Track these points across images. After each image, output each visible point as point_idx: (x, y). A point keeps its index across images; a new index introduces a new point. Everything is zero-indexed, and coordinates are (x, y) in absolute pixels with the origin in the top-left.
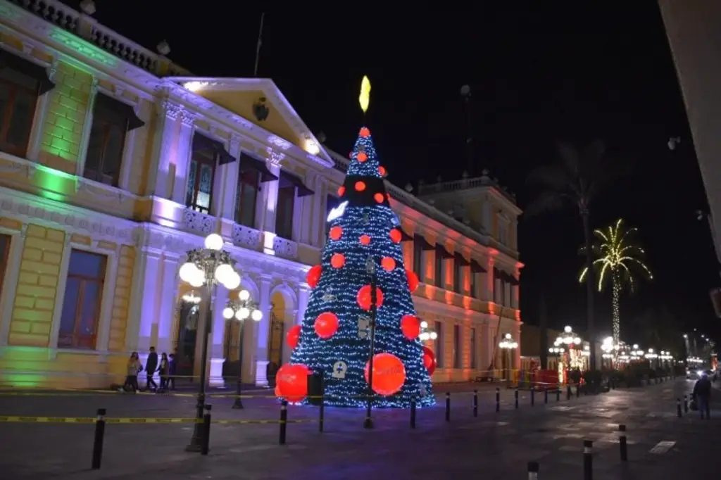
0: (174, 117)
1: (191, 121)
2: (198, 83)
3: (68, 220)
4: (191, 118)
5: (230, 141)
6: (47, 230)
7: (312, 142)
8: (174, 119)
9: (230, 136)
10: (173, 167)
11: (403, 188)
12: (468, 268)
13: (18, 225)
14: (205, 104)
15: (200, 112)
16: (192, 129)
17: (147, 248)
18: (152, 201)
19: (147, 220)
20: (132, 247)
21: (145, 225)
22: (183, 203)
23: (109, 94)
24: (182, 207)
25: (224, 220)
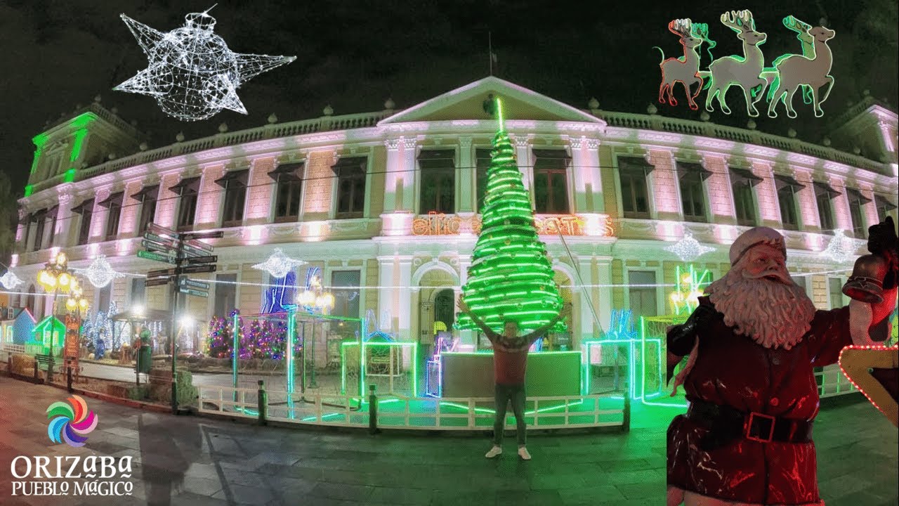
0: (396, 148)
1: (413, 144)
5: (460, 145)
8: (396, 150)
9: (458, 140)
11: (786, 135)
16: (416, 150)
17: (380, 258)
18: (382, 219)
19: (378, 235)
20: (376, 260)
21: (376, 239)
22: (414, 212)
23: (348, 155)
24: (412, 216)
25: (460, 214)
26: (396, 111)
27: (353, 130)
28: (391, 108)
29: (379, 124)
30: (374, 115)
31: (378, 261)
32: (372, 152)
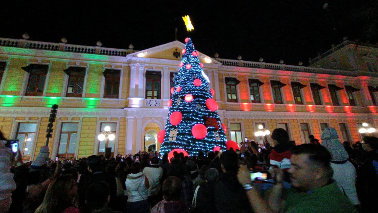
0: (135, 68)
1: (143, 68)
2: (142, 53)
3: (97, 113)
4: (142, 67)
5: (163, 70)
6: (90, 118)
7: (207, 58)
8: (135, 69)
9: (162, 68)
10: (137, 86)
12: (344, 91)
13: (79, 119)
14: (148, 60)
15: (146, 63)
16: (144, 70)
17: (127, 117)
18: (129, 100)
19: (126, 107)
20: (125, 118)
21: (126, 109)
22: (143, 98)
23: (110, 68)
24: (143, 99)
25: (164, 100)
26: (135, 51)
27: (113, 57)
28: (132, 49)
29: (127, 56)
30: (124, 50)
31: (126, 119)
32: (123, 68)
